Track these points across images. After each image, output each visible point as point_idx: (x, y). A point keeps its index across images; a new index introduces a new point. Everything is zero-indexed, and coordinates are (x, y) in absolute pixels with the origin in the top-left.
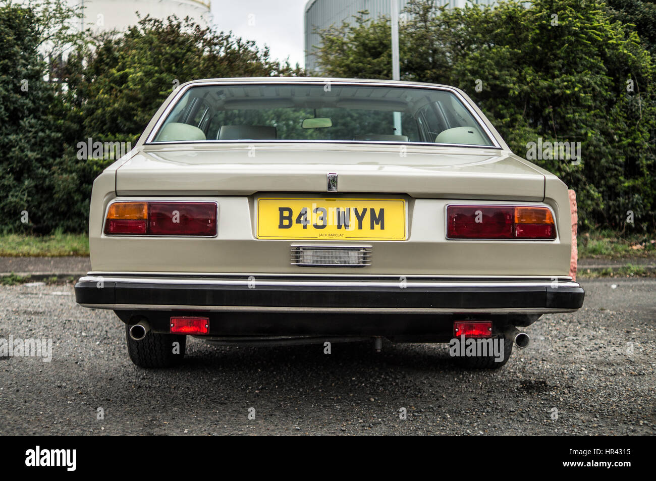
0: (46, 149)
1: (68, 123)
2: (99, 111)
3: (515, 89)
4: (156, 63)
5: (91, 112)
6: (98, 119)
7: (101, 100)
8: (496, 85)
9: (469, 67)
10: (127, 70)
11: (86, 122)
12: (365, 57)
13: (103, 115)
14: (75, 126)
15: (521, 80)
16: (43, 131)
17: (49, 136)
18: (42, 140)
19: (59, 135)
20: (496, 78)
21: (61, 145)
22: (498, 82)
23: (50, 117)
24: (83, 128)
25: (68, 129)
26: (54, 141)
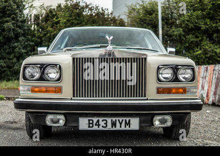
0: (28, 49)
1: (36, 39)
2: (49, 34)
3: (203, 27)
4: (71, 16)
5: (45, 35)
6: (48, 37)
7: (49, 30)
8: (196, 26)
9: (186, 19)
10: (59, 19)
11: (43, 39)
12: (147, 15)
13: (50, 36)
14: (39, 40)
15: (206, 24)
16: (27, 42)
17: (29, 44)
18: (27, 45)
19: (33, 43)
20: (196, 23)
21: (34, 47)
22: (197, 25)
23: (30, 37)
24: (42, 41)
25: (36, 41)
26: (31, 46)
